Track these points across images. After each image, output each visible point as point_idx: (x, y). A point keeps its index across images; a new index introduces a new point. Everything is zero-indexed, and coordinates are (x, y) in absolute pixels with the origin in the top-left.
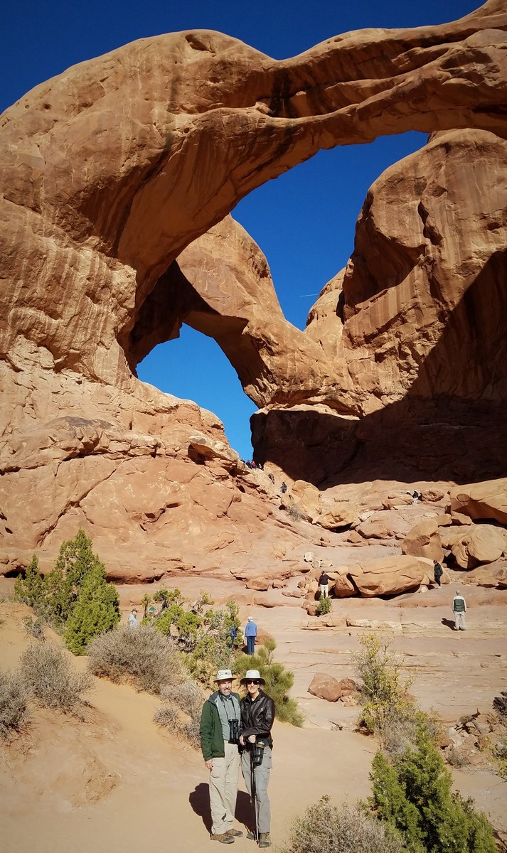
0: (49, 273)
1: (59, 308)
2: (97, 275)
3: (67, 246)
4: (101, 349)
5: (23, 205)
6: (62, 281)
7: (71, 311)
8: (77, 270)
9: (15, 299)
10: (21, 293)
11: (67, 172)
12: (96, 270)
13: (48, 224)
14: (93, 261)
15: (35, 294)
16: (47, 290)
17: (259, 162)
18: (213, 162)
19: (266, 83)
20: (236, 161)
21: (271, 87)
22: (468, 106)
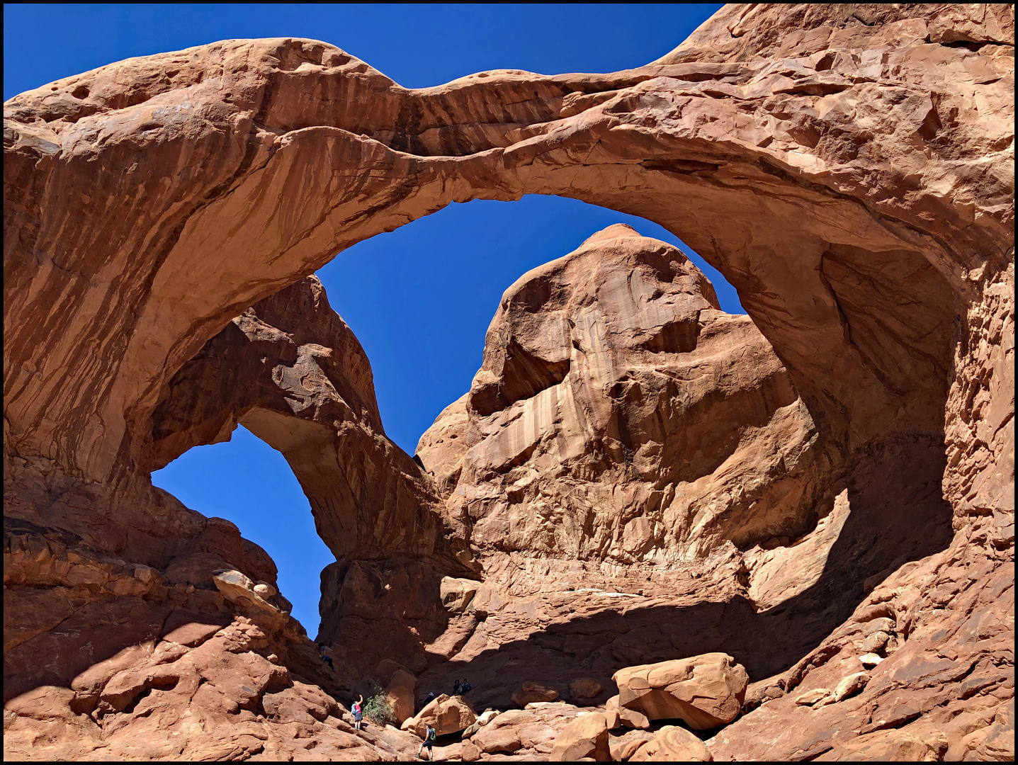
17: (371, 203)
18: (308, 191)
19: (389, 111)
20: (340, 196)
21: (395, 117)
22: (639, 161)
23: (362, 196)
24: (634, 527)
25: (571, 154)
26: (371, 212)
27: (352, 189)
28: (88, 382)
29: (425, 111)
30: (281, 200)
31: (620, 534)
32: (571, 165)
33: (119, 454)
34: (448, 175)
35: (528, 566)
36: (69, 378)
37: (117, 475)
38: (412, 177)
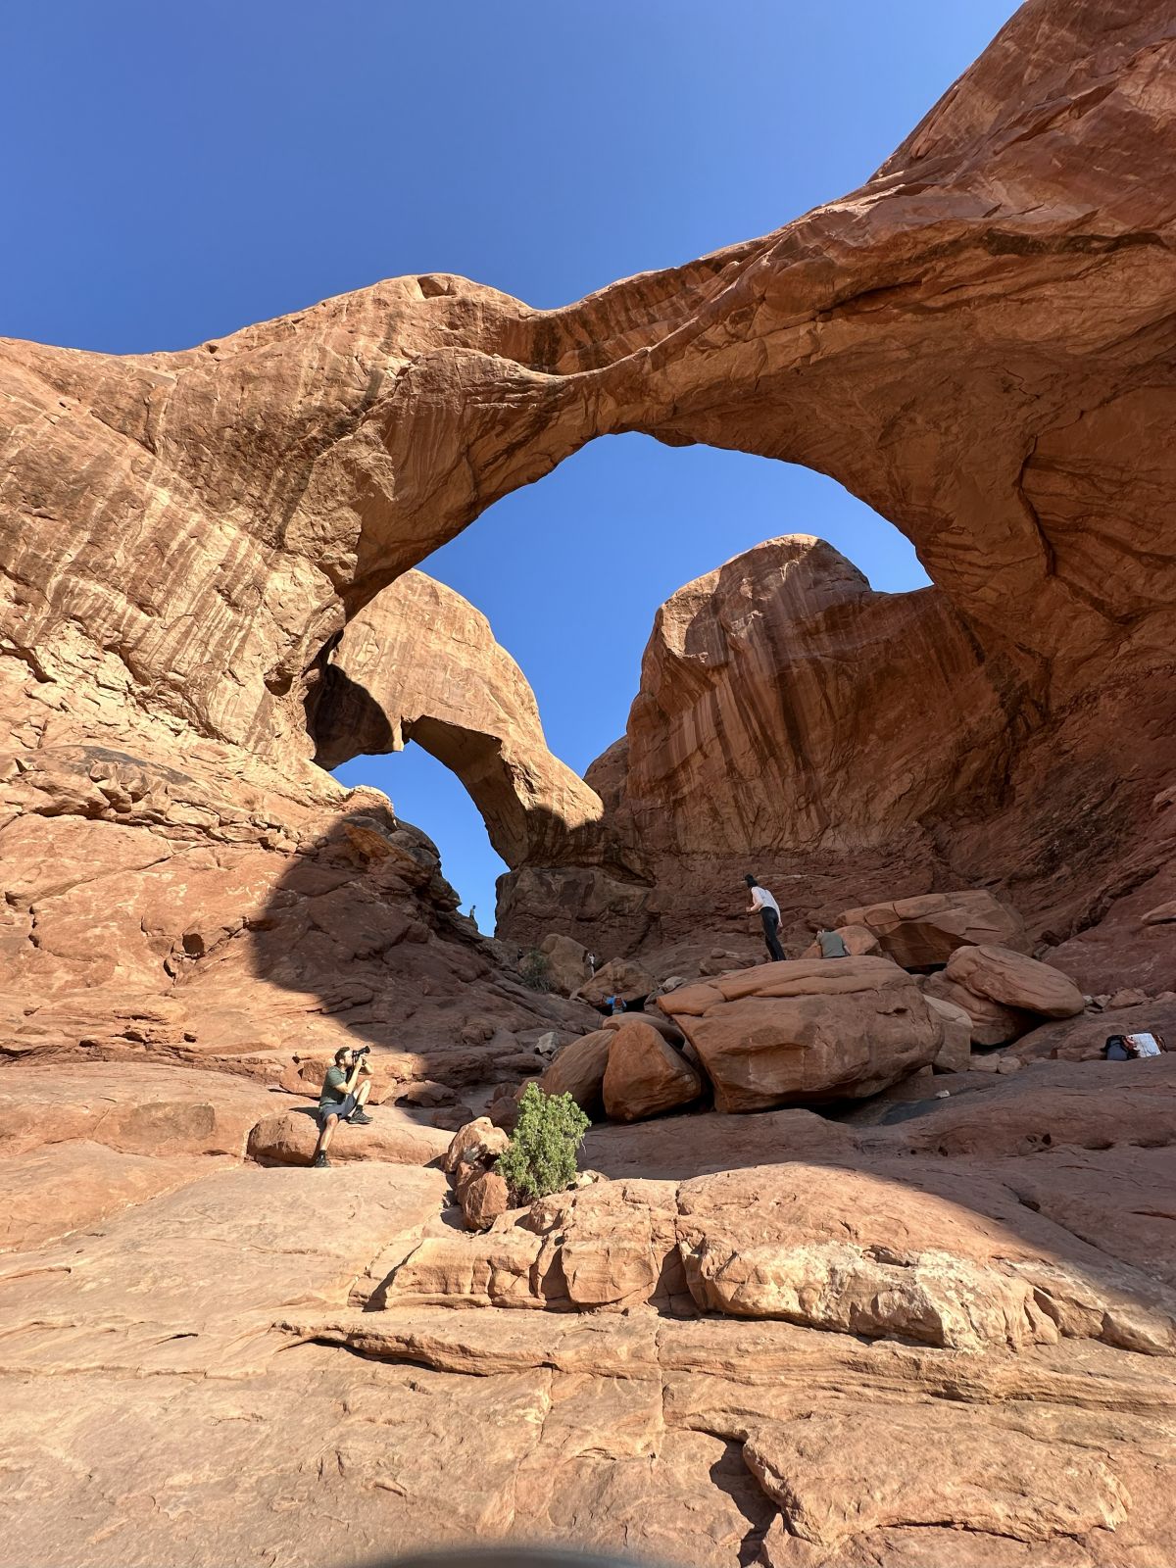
0: (145, 534)
1: (157, 597)
2: (240, 565)
3: (192, 509)
4: (230, 683)
5: (124, 433)
6: (169, 553)
7: (180, 606)
8: (204, 546)
9: (67, 559)
10: (83, 552)
11: (206, 398)
12: (240, 557)
13: (161, 468)
14: (236, 543)
15: (111, 561)
16: (137, 560)
17: (510, 437)
18: (441, 425)
19: (523, 338)
20: (475, 428)
21: (530, 346)
22: (811, 313)
23: (499, 428)
24: (808, 816)
25: (729, 328)
26: (511, 451)
27: (487, 418)
28: (218, 635)
29: (561, 332)
30: (412, 438)
31: (794, 825)
32: (730, 343)
33: (256, 716)
34: (590, 394)
35: (699, 869)
36: (195, 628)
37: (254, 738)
38: (551, 399)
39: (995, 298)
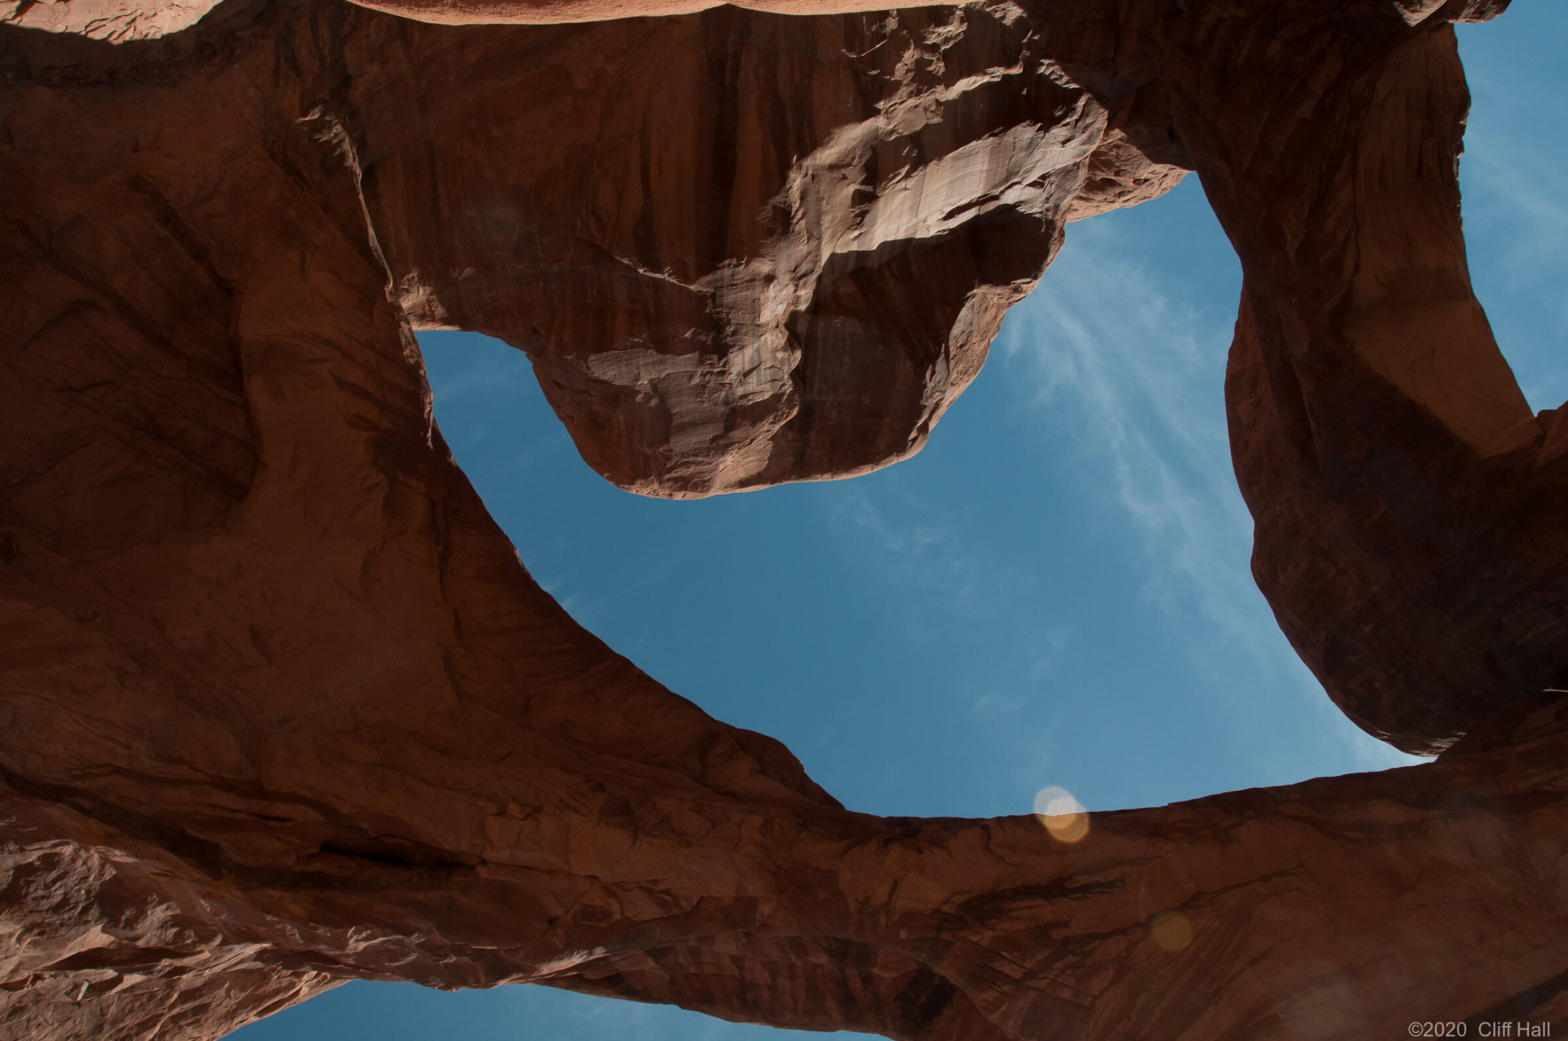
17: (1045, 911)
18: (1155, 988)
22: (483, 872)
23: (1058, 934)
25: (615, 906)
27: (1070, 959)
29: (890, 1004)
30: (1218, 991)
32: (621, 885)
38: (946, 936)
39: (226, 786)
